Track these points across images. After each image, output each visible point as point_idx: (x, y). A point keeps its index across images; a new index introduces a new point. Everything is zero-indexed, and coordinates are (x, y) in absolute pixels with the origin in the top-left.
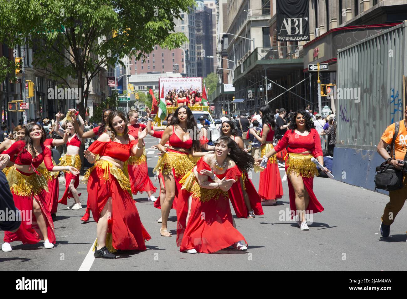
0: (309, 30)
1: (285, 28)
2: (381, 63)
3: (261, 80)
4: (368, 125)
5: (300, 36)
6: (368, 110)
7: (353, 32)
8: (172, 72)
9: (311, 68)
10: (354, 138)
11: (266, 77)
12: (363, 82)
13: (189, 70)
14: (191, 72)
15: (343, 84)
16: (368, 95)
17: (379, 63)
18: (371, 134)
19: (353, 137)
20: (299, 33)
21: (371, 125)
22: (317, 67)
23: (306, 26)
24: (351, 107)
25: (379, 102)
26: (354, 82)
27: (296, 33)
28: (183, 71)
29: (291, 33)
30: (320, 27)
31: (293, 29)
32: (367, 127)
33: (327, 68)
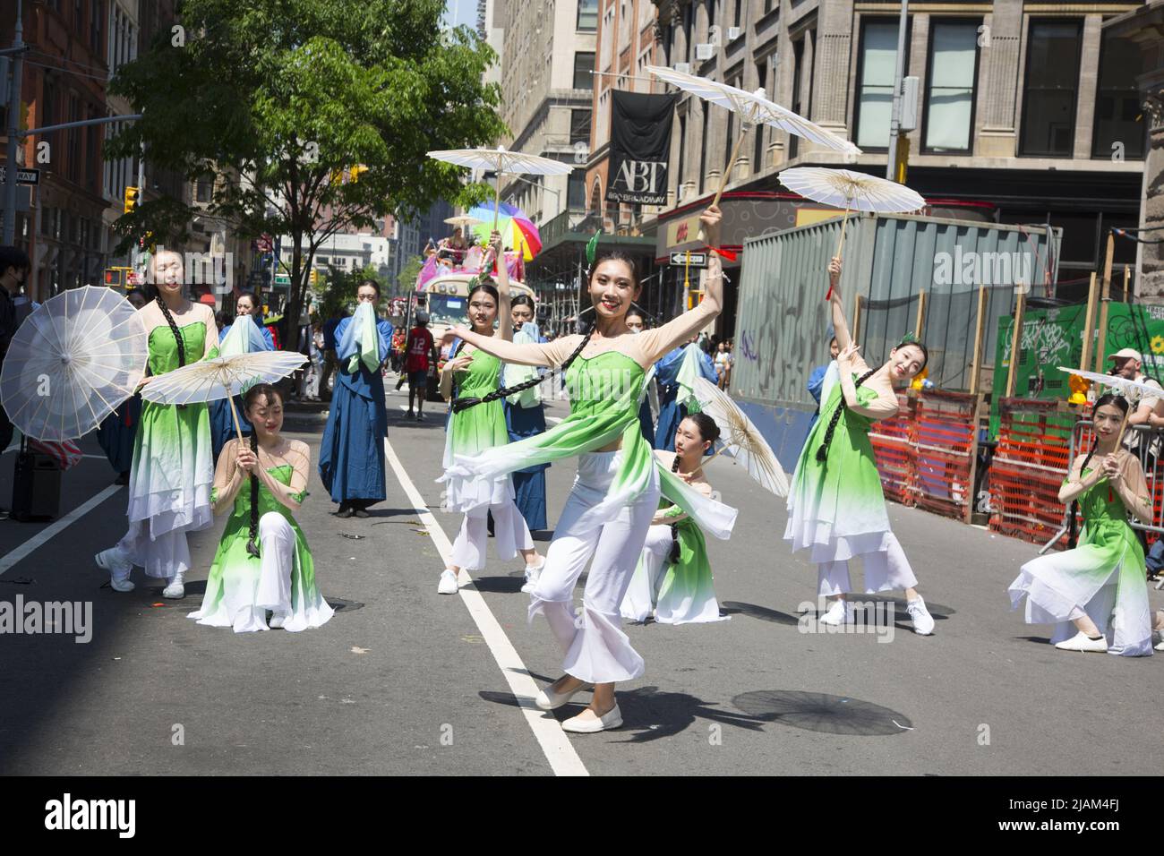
0: (666, 188)
1: (624, 178)
2: (820, 268)
3: (568, 269)
4: (789, 366)
5: (651, 195)
6: (791, 343)
7: (754, 203)
8: (369, 234)
9: (675, 258)
10: (764, 387)
11: (580, 264)
12: (786, 297)
13: (404, 232)
14: (407, 237)
15: (752, 296)
16: (794, 319)
17: (817, 269)
18: (793, 382)
19: (761, 386)
20: (649, 189)
21: (794, 367)
22: (686, 259)
23: (663, 176)
24: (761, 336)
25: (811, 332)
26: (771, 295)
27: (644, 189)
28: (392, 234)
29: (635, 189)
30: (688, 183)
31: (638, 182)
32: (787, 370)
33: (703, 263)
